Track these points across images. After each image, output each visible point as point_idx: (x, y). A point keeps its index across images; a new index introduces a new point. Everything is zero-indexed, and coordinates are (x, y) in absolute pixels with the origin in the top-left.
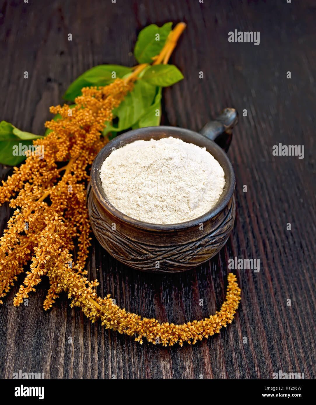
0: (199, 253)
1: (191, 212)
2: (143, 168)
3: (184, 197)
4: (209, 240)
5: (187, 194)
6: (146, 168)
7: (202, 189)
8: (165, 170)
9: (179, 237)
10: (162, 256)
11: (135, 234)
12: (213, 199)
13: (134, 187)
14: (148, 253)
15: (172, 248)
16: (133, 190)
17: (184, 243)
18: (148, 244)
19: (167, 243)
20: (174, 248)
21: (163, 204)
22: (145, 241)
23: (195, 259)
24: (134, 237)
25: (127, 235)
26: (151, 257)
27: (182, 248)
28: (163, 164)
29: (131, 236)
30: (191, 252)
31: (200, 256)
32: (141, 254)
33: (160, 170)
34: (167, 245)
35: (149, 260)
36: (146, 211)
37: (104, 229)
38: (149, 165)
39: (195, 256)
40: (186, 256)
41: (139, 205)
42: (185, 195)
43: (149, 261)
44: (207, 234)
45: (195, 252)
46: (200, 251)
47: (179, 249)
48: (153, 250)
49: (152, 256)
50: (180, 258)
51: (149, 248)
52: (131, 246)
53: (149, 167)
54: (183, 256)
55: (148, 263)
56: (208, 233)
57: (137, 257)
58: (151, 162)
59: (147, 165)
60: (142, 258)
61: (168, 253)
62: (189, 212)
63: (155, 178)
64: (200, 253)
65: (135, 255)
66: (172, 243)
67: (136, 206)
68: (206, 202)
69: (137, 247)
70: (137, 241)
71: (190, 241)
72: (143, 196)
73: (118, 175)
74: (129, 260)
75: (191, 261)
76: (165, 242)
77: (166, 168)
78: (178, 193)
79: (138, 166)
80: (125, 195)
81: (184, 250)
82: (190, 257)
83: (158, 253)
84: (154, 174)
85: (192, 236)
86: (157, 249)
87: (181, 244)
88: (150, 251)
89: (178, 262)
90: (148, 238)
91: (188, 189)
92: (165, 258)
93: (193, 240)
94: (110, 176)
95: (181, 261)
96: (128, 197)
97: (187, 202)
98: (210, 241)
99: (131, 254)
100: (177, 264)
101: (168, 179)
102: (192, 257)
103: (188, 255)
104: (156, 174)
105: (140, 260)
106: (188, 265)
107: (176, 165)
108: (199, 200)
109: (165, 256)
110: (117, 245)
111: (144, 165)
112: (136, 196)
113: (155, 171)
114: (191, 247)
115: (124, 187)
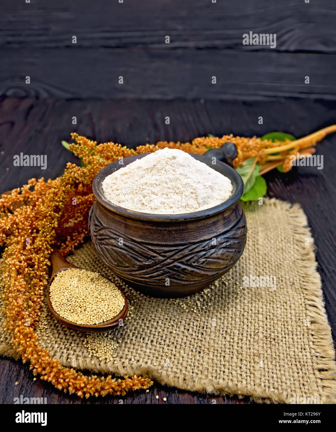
0: (212, 256)
1: (201, 207)
2: (146, 171)
3: (192, 193)
4: (223, 241)
5: (194, 189)
6: (149, 170)
7: (210, 186)
8: (169, 168)
9: (189, 232)
10: (172, 258)
11: (141, 233)
12: (222, 197)
13: (138, 188)
14: (156, 255)
15: (182, 247)
16: (137, 191)
17: (196, 241)
18: (155, 243)
19: (177, 240)
20: (185, 246)
21: (170, 200)
22: (152, 240)
23: (209, 263)
24: (140, 237)
25: (132, 236)
26: (160, 260)
27: (194, 246)
28: (167, 163)
29: (136, 237)
30: (204, 253)
31: (215, 260)
32: (148, 258)
33: (164, 169)
34: (177, 242)
35: (158, 264)
36: (152, 209)
37: (108, 237)
38: (153, 166)
39: (208, 260)
40: (199, 258)
41: (143, 204)
42: (193, 191)
43: (158, 266)
44: (219, 233)
45: (209, 254)
46: (214, 253)
47: (191, 248)
48: (161, 250)
49: (161, 258)
50: (192, 260)
51: (157, 248)
52: (137, 249)
53: (152, 169)
54: (196, 258)
55: (157, 270)
56: (221, 232)
57: (144, 263)
58: (155, 163)
59: (150, 167)
60: (150, 263)
61: (179, 253)
62: (198, 207)
63: (159, 177)
64: (214, 255)
65: (141, 260)
66: (182, 240)
67: (141, 205)
68: (215, 199)
69: (144, 249)
70: (143, 241)
71: (202, 239)
72: (148, 195)
73: (121, 182)
74: (135, 269)
75: (205, 265)
76: (174, 239)
77: (170, 167)
78: (185, 190)
79: (140, 170)
80: (128, 197)
81: (197, 250)
82: (204, 260)
83: (168, 254)
84: (158, 174)
85: (204, 232)
86: (166, 249)
87: (192, 241)
88: (158, 251)
89: (191, 266)
90: (155, 235)
91: (195, 185)
92: (175, 260)
93: (206, 237)
94: (112, 185)
95: (194, 264)
96: (132, 199)
97: (195, 197)
98: (224, 243)
99: (137, 260)
100: (190, 268)
101: (173, 177)
102: (206, 260)
103: (201, 257)
104: (160, 174)
105: (148, 266)
106: (203, 272)
107: (180, 163)
108: (208, 197)
109: (176, 257)
110: (121, 252)
111: (147, 167)
112: (141, 196)
113: (159, 171)
114: (204, 247)
115: (127, 190)
